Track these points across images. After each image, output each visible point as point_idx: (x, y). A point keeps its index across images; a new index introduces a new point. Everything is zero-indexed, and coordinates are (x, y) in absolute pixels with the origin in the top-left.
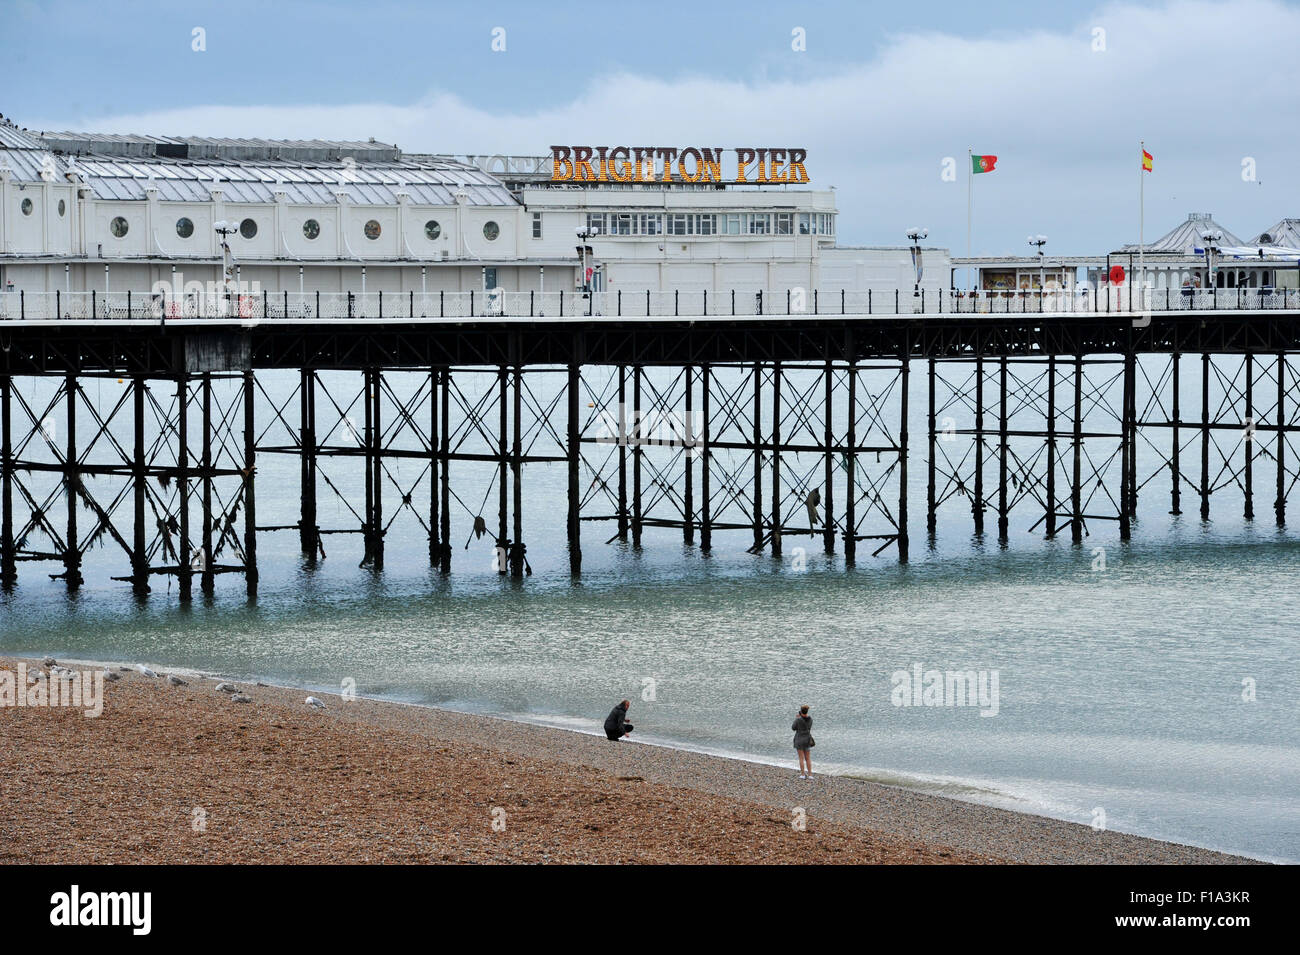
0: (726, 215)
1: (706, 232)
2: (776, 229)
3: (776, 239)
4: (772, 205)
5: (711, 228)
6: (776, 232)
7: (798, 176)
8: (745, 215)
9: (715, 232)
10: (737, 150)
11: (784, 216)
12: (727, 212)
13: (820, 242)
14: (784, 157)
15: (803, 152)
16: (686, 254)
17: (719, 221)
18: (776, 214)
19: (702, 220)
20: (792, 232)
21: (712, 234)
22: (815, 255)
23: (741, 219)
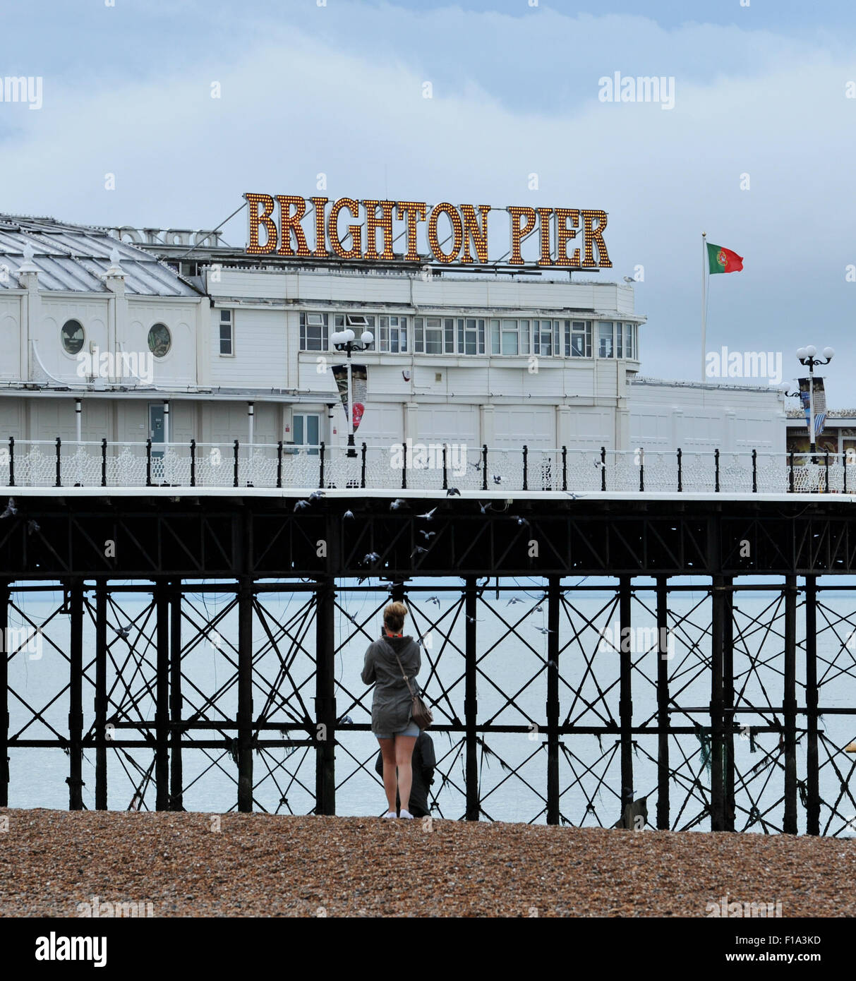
0: (498, 320)
1: (472, 350)
2: (567, 348)
3: (569, 364)
4: (561, 306)
5: (478, 343)
6: (568, 354)
7: (596, 257)
8: (527, 320)
9: (482, 351)
10: (510, 210)
11: (578, 325)
12: (502, 316)
13: (628, 371)
14: (576, 224)
15: (601, 216)
16: (439, 389)
17: (489, 330)
18: (567, 322)
19: (466, 329)
20: (589, 354)
21: (478, 354)
22: (621, 394)
23: (521, 328)
